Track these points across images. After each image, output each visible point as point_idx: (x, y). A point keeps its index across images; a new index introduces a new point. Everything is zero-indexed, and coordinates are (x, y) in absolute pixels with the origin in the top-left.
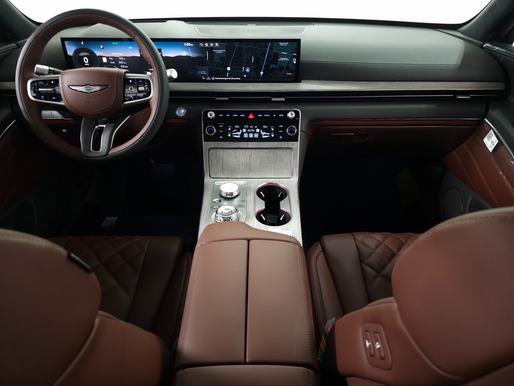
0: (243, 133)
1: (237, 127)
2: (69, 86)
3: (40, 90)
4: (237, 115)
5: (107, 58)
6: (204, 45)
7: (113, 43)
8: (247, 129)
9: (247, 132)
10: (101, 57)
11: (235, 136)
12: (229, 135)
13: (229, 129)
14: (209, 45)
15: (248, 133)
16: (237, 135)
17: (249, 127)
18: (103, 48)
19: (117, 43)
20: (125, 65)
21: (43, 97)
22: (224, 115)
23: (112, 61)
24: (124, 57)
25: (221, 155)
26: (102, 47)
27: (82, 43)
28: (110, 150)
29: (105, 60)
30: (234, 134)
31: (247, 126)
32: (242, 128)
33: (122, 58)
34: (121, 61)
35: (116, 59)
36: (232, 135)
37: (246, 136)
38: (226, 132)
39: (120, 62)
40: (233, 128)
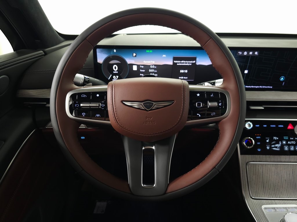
0: (283, 146)
1: (275, 138)
2: (122, 101)
3: (81, 105)
4: (274, 126)
5: (138, 66)
6: (243, 53)
7: (148, 51)
8: (287, 141)
9: (287, 144)
10: (132, 65)
11: (274, 149)
12: (268, 148)
13: (268, 141)
14: (248, 53)
15: (289, 145)
16: (276, 147)
17: (289, 138)
18: (135, 56)
19: (151, 51)
20: (155, 73)
21: (84, 114)
22: (261, 126)
23: (142, 69)
24: (155, 65)
25: (261, 171)
26: (134, 54)
27: (115, 51)
28: (168, 185)
29: (135, 68)
30: (273, 146)
31: (286, 138)
32: (281, 139)
33: (153, 67)
34: (151, 69)
35: (147, 67)
36: (271, 147)
37: (286, 148)
38: (264, 144)
39: (150, 71)
40: (272, 140)
